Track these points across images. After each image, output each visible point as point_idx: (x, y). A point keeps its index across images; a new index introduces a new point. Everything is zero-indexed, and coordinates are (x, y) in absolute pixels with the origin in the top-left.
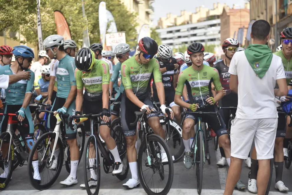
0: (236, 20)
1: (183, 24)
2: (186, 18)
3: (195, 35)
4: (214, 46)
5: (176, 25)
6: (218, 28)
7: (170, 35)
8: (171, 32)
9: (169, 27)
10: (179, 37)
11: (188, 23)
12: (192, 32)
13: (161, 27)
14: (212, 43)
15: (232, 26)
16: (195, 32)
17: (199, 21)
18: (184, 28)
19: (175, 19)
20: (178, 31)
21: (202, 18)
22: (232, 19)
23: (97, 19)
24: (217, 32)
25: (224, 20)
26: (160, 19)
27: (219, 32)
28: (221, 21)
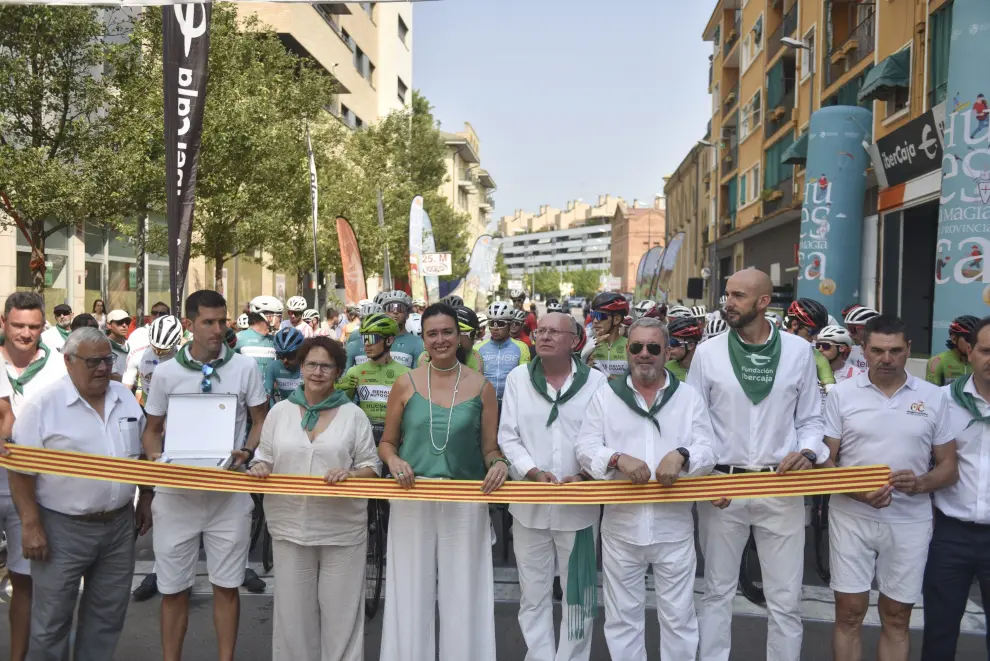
0: (640, 229)
1: (543, 230)
2: (550, 219)
3: (564, 251)
4: (599, 273)
5: (530, 232)
6: (607, 240)
7: (520, 249)
8: (521, 243)
9: (517, 234)
10: (536, 253)
11: (552, 229)
12: (559, 245)
13: (503, 234)
14: (595, 266)
15: (632, 239)
16: (565, 245)
17: (572, 226)
18: (545, 238)
19: (530, 221)
20: (535, 242)
21: (577, 221)
22: (633, 226)
23: (407, 229)
24: (605, 247)
25: (618, 226)
26: (503, 219)
27: (609, 246)
28: (613, 227)
